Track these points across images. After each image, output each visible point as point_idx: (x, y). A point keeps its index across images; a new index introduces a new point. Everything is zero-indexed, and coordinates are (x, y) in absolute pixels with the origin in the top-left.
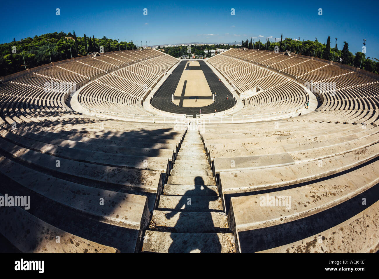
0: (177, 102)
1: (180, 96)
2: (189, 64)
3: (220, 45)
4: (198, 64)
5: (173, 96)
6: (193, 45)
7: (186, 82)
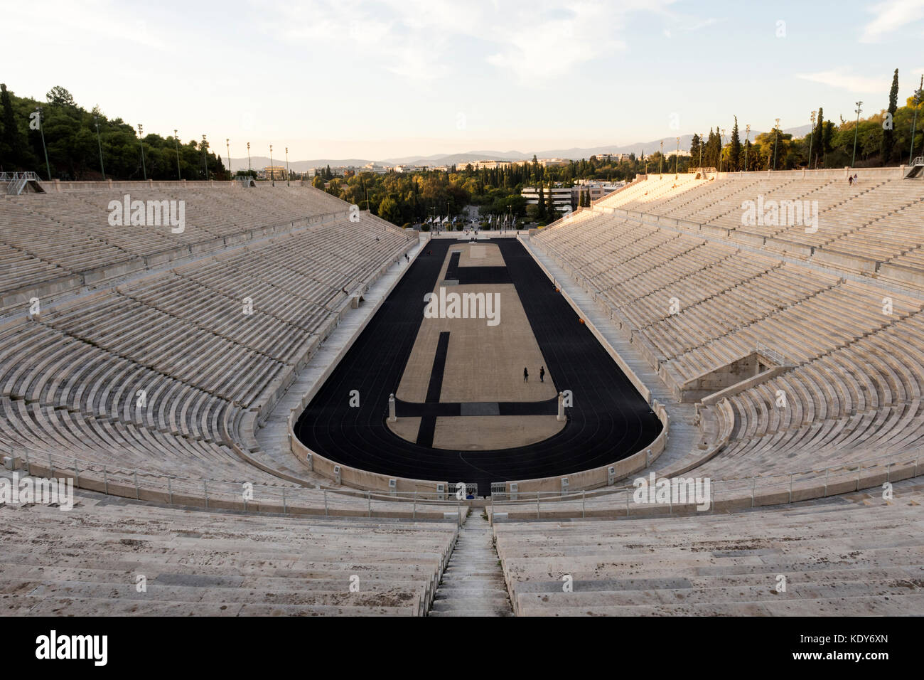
0: (408, 429)
1: (423, 401)
2: (456, 256)
3: (594, 158)
4: (494, 258)
5: (392, 400)
6: (474, 164)
7: (444, 338)
